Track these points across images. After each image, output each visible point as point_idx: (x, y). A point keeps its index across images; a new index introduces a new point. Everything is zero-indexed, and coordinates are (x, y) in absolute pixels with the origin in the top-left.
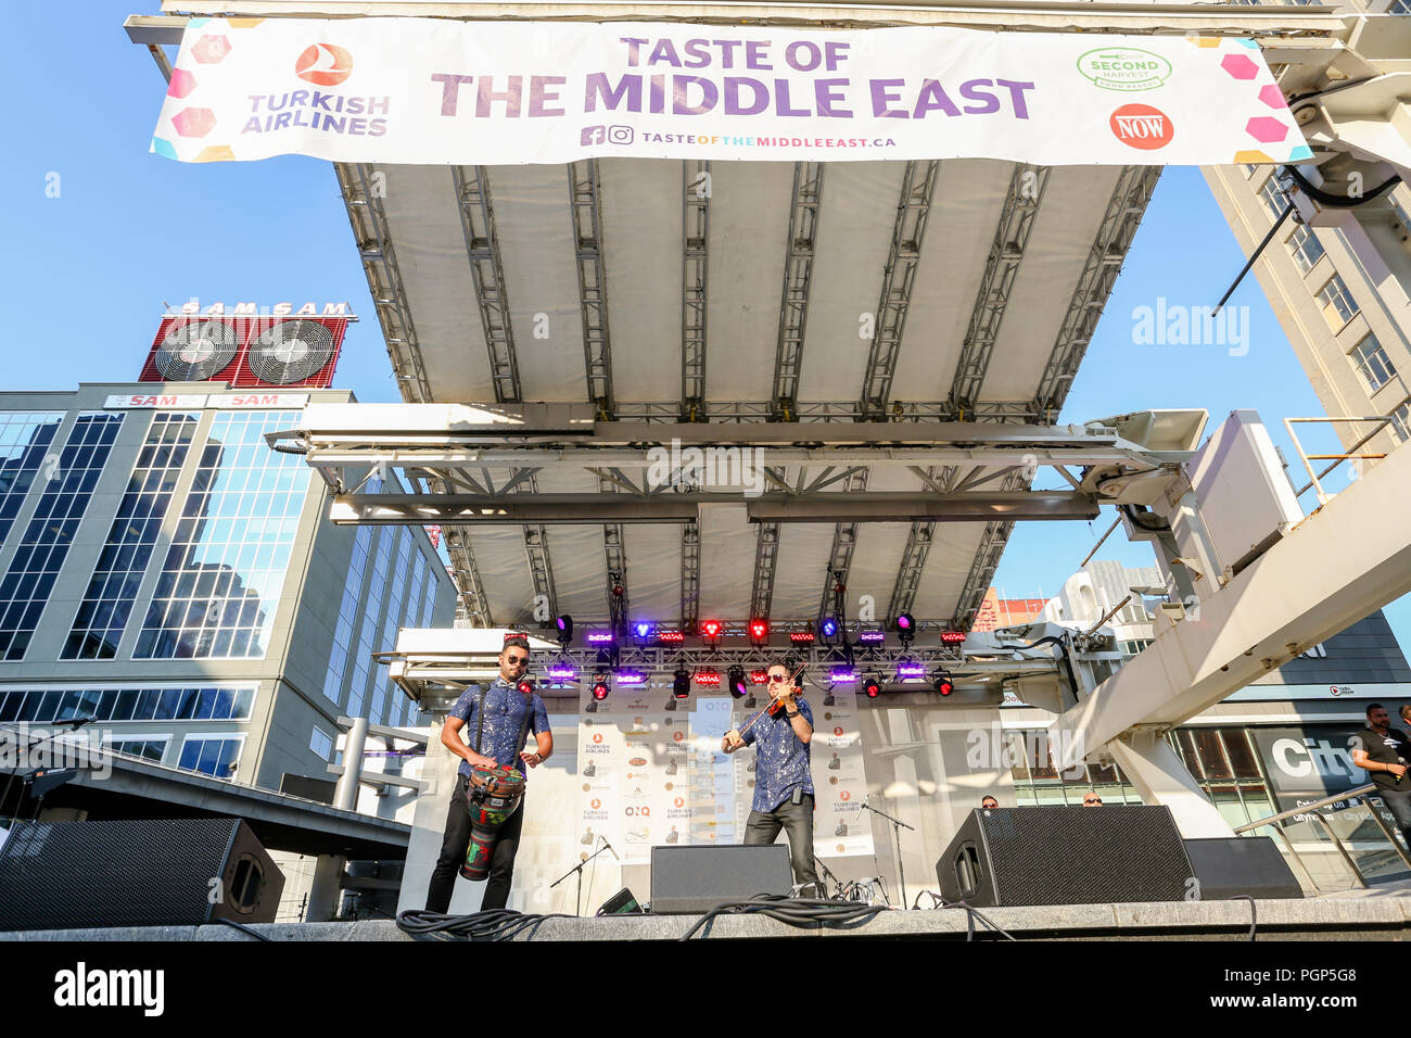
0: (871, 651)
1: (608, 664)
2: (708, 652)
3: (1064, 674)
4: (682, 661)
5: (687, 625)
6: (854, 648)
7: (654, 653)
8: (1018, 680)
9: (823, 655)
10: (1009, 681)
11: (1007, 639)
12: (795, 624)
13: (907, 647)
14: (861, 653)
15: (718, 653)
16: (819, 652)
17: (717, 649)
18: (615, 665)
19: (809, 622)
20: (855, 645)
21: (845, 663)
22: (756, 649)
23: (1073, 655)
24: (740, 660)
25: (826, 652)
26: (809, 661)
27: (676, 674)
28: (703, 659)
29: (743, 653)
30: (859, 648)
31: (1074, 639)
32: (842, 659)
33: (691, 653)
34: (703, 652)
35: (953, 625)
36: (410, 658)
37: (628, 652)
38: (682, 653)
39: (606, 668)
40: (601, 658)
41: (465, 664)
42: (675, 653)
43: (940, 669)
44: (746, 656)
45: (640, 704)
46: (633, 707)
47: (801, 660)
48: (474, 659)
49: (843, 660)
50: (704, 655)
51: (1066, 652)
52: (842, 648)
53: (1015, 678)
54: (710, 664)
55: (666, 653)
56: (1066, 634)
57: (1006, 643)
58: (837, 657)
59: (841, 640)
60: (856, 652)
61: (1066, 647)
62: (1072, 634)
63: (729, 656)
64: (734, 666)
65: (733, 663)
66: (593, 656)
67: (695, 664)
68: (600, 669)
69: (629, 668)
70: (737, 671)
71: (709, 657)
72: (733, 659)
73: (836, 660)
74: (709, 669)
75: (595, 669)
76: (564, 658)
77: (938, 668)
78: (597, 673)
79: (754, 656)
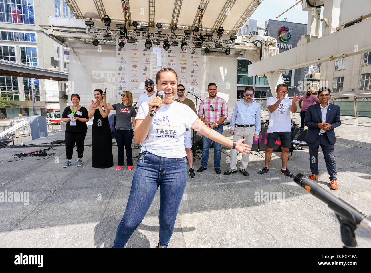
0: (209, 39)
1: (124, 35)
2: (157, 34)
3: (259, 51)
4: (149, 36)
5: (150, 24)
6: (204, 37)
7: (139, 32)
8: (245, 52)
9: (193, 38)
10: (243, 52)
11: (245, 39)
12: (185, 27)
13: (219, 38)
14: (205, 39)
15: (160, 35)
16: (193, 37)
17: (160, 33)
18: (126, 35)
19: (189, 26)
20: (204, 36)
21: (200, 42)
22: (173, 34)
23: (264, 47)
24: (167, 37)
25: (194, 37)
26: (189, 40)
27: (147, 40)
28: (156, 36)
29: (169, 35)
30: (205, 37)
31: (266, 42)
33: (151, 33)
34: (156, 34)
35: (231, 33)
36: (54, 28)
37: (130, 32)
38: (149, 34)
39: (123, 37)
40: (121, 33)
41: (75, 32)
42: (146, 33)
44: (170, 36)
45: (135, 49)
46: (133, 50)
47: (187, 40)
48: (78, 30)
49: (200, 40)
50: (156, 35)
51: (261, 45)
52: (200, 37)
53: (245, 51)
54: (158, 38)
55: (143, 33)
56: (264, 40)
57: (245, 40)
59: (200, 34)
60: (204, 38)
61: (263, 44)
62: (265, 40)
63: (163, 36)
64: (166, 39)
65: (165, 38)
66: (118, 32)
67: (153, 37)
68: (121, 37)
69: (131, 37)
70: (166, 41)
71: (158, 35)
72: (165, 37)
73: (197, 40)
74: (157, 39)
75: (119, 37)
76: (108, 32)
77: (227, 46)
78: (120, 38)
79: (172, 36)
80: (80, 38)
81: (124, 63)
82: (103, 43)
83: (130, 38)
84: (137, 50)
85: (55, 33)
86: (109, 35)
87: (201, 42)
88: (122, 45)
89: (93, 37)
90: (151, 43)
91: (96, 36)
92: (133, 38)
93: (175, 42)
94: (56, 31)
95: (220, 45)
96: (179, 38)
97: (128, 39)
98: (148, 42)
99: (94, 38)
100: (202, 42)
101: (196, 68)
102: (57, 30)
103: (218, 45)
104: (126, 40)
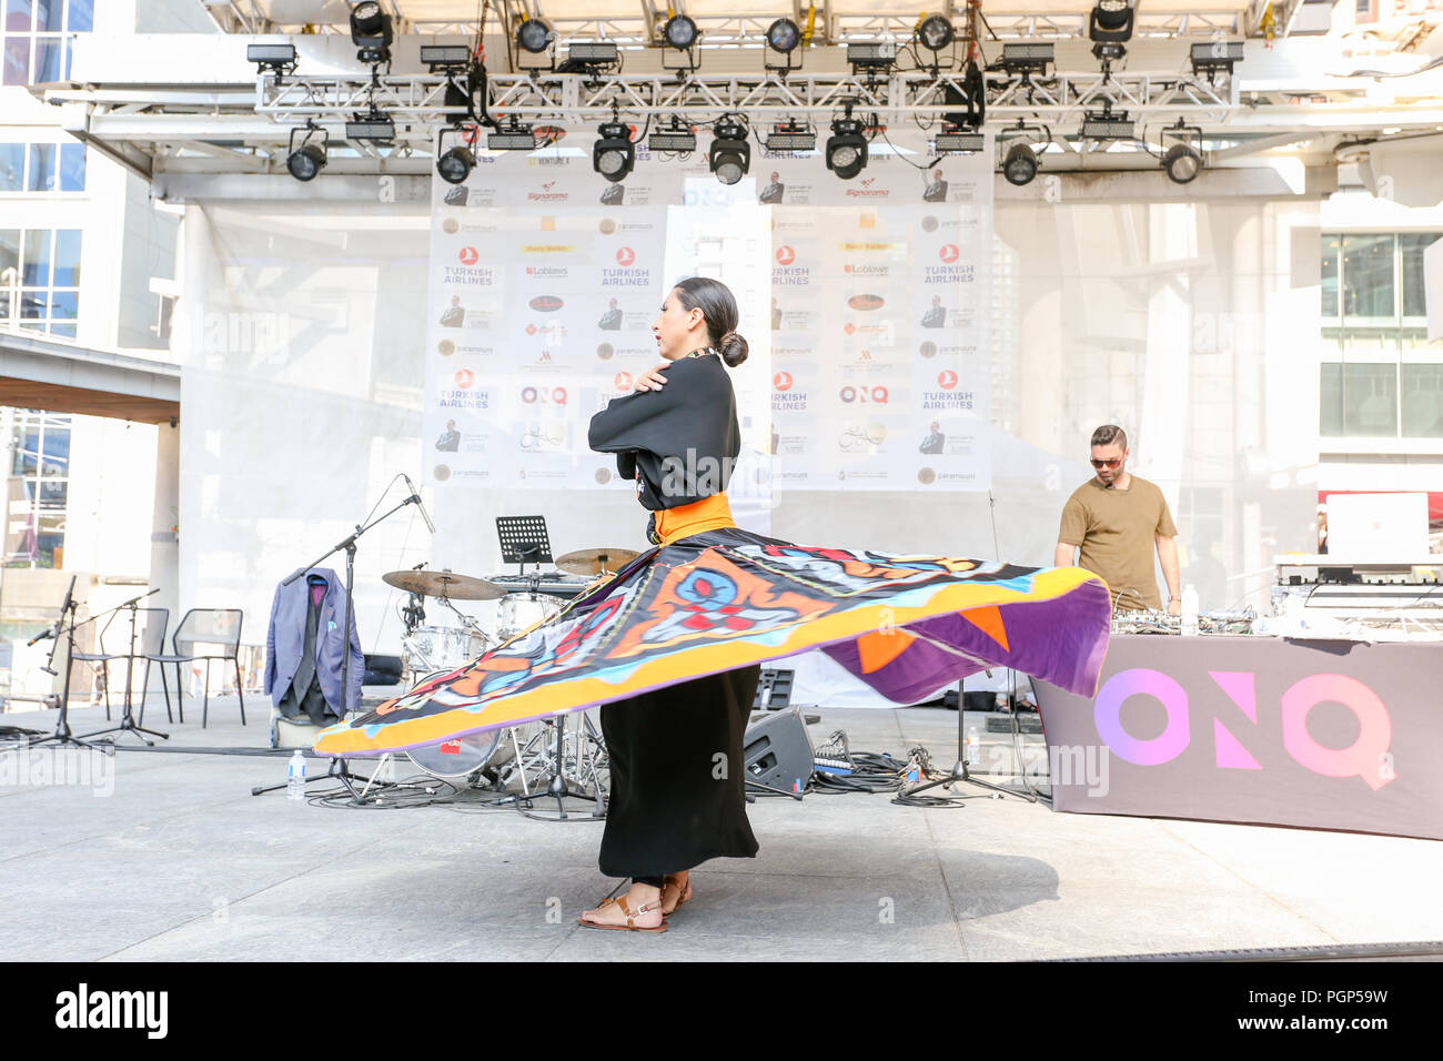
0: (1027, 85)
1: (464, 110)
2: (672, 84)
4: (618, 103)
6: (988, 75)
7: (558, 85)
9: (918, 90)
10: (1349, 151)
13: (1107, 74)
14: (1001, 87)
15: (691, 88)
16: (911, 84)
17: (690, 78)
18: (477, 110)
20: (990, 68)
21: (964, 109)
22: (775, 77)
24: (737, 103)
26: (889, 104)
27: (602, 129)
28: (663, 101)
29: (748, 86)
30: (1000, 76)
32: (958, 100)
33: (639, 85)
34: (661, 84)
36: (99, 95)
37: (507, 84)
38: (619, 87)
39: (465, 117)
40: (453, 96)
41: (207, 108)
42: (602, 85)
43: (1181, 124)
44: (755, 92)
45: (552, 191)
46: (537, 197)
47: (872, 104)
49: (961, 101)
50: (665, 92)
52: (964, 76)
54: (680, 110)
55: (583, 85)
58: (951, 96)
59: (961, 57)
60: (990, 85)
63: (710, 92)
64: (727, 115)
65: (724, 108)
66: (439, 92)
67: (647, 109)
68: (452, 118)
69: (513, 117)
70: (731, 125)
71: (677, 92)
72: (722, 99)
73: (948, 102)
74: (675, 119)
75: (444, 119)
76: (377, 97)
77: (1177, 120)
78: (451, 126)
79: (773, 92)
80: (240, 144)
81: (483, 279)
82: (376, 168)
83: (508, 120)
84: (564, 196)
85: (99, 120)
86: (377, 113)
87: (971, 108)
88: (457, 166)
89: (294, 130)
90: (630, 148)
91: (311, 126)
92: (522, 122)
93: (792, 125)
94: (107, 111)
95: (1113, 120)
96: (816, 101)
97: (492, 130)
98: (615, 142)
99: (300, 136)
100: (976, 109)
101: (953, 296)
102: (116, 106)
103: (1100, 120)
104: (484, 132)
